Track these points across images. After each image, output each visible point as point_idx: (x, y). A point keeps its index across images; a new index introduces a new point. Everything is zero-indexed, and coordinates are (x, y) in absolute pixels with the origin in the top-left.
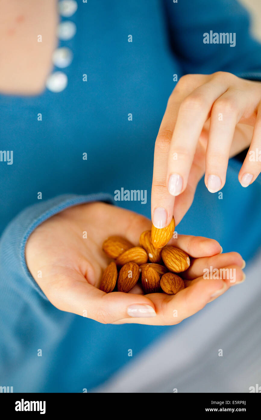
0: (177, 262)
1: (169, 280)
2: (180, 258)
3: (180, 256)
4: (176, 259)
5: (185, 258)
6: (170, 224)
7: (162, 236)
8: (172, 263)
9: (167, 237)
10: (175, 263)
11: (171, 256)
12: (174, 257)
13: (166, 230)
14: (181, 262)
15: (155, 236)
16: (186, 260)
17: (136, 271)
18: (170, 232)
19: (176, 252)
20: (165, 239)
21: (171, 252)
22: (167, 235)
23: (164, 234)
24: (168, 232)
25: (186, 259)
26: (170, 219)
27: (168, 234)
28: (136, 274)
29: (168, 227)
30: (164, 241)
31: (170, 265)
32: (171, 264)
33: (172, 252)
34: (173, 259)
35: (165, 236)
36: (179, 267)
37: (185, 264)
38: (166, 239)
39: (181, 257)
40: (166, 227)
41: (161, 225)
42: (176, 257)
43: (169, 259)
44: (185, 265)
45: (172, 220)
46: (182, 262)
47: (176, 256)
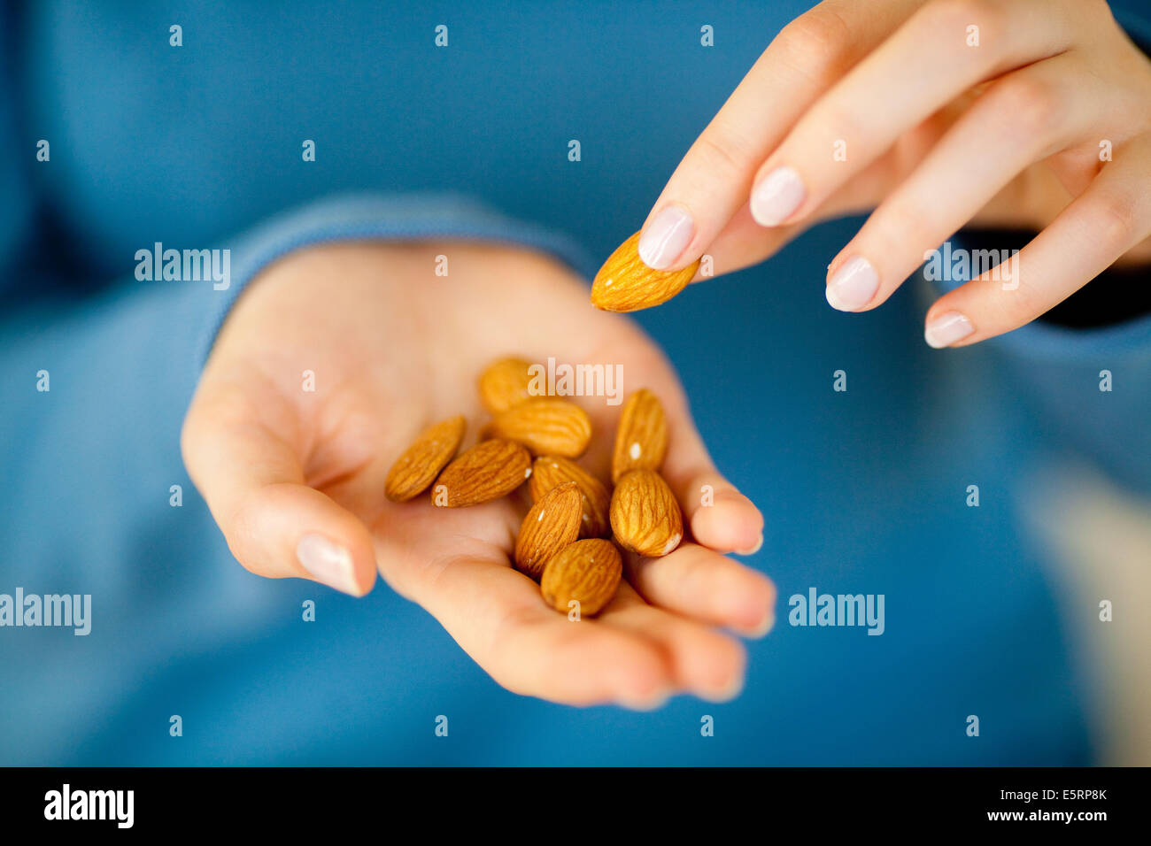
0: (648, 518)
1: (575, 563)
2: (663, 518)
3: (667, 514)
4: (654, 511)
5: (674, 531)
6: (682, 271)
7: (639, 284)
8: (633, 508)
9: (649, 295)
10: (642, 515)
11: (648, 493)
12: (653, 502)
13: (660, 279)
14: (656, 526)
15: (619, 269)
16: (670, 535)
17: (517, 466)
18: (665, 290)
19: (666, 500)
20: (640, 299)
21: (656, 490)
22: (653, 294)
23: (648, 284)
24: (662, 286)
25: (675, 534)
26: (690, 257)
27: (659, 291)
28: (510, 472)
29: (672, 275)
30: (635, 301)
31: (626, 508)
32: (629, 509)
33: (659, 491)
34: (646, 503)
35: (647, 292)
36: (640, 530)
37: (660, 539)
38: (643, 300)
39: (666, 519)
40: (668, 272)
41: (657, 259)
42: (656, 508)
43: (635, 495)
44: (656, 542)
45: (693, 264)
46: (656, 529)
47: (659, 507)
